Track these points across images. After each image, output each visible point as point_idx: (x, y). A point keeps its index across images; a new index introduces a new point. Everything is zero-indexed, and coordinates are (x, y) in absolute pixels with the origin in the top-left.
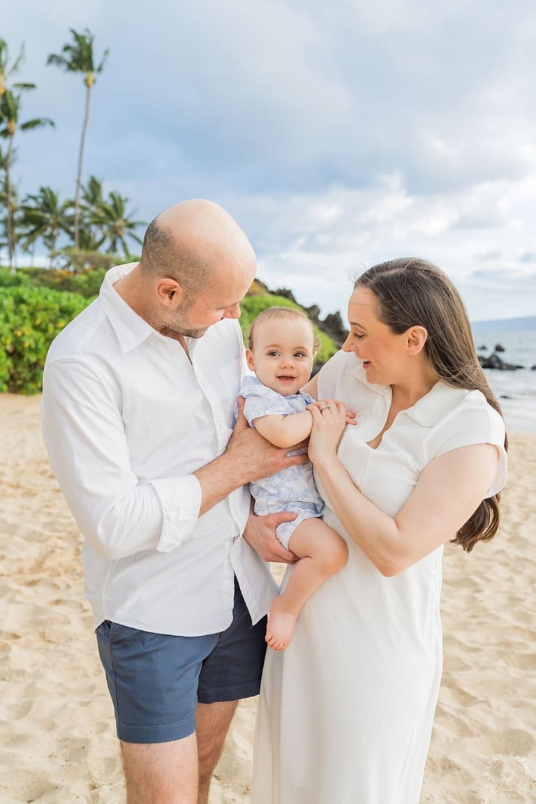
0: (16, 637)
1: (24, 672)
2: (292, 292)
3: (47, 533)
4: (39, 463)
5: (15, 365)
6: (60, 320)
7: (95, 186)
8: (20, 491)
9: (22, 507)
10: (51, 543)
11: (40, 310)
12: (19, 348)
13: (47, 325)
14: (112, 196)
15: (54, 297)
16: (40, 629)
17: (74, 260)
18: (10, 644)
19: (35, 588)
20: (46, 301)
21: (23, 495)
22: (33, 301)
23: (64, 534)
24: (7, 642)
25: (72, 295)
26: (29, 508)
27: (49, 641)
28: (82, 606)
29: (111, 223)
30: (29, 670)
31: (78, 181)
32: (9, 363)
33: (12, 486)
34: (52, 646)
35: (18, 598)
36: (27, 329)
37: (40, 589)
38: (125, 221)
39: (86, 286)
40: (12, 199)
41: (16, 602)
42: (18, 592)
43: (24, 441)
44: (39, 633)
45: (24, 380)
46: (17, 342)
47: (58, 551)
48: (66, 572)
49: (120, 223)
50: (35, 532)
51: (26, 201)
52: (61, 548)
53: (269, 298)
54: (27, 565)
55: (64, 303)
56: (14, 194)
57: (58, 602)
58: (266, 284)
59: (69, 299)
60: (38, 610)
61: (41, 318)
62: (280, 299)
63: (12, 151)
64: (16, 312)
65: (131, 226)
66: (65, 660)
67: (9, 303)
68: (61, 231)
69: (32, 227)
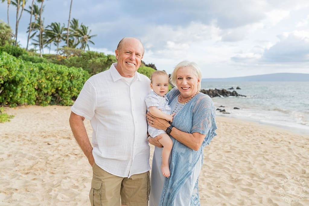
0: (16, 190)
1: (17, 200)
2: (155, 65)
3: (37, 157)
4: (41, 132)
5: (39, 94)
6: (57, 76)
7: (75, 22)
8: (31, 142)
9: (30, 148)
10: (37, 160)
11: (49, 72)
12: (40, 88)
13: (52, 78)
14: (82, 26)
15: (55, 67)
16: (26, 188)
17: (65, 52)
18: (14, 192)
19: (28, 175)
20: (52, 69)
21: (32, 144)
22: (47, 69)
23: (43, 157)
24: (13, 192)
25: (63, 66)
26: (32, 149)
27: (28, 191)
28: (43, 180)
29: (82, 37)
30: (18, 199)
31: (69, 21)
32: (36, 93)
33: (29, 141)
34: (28, 193)
35: (21, 178)
36: (44, 80)
37: (29, 175)
38: (88, 36)
39: (69, 62)
40: (41, 27)
41: (19, 179)
42: (21, 176)
43: (38, 124)
44: (25, 189)
45: (42, 100)
46: (40, 85)
47: (39, 163)
48: (41, 170)
49: (85, 36)
50: (32, 157)
51: (47, 27)
52: (40, 162)
53: (145, 67)
54: (27, 168)
55: (59, 69)
56: (42, 25)
57: (34, 179)
58: (144, 62)
59: (61, 68)
60: (27, 182)
61: (49, 75)
62: (150, 68)
63: (43, 7)
64: (39, 73)
65: (90, 38)
66: (32, 197)
67: (36, 69)
68: (61, 40)
69: (50, 38)
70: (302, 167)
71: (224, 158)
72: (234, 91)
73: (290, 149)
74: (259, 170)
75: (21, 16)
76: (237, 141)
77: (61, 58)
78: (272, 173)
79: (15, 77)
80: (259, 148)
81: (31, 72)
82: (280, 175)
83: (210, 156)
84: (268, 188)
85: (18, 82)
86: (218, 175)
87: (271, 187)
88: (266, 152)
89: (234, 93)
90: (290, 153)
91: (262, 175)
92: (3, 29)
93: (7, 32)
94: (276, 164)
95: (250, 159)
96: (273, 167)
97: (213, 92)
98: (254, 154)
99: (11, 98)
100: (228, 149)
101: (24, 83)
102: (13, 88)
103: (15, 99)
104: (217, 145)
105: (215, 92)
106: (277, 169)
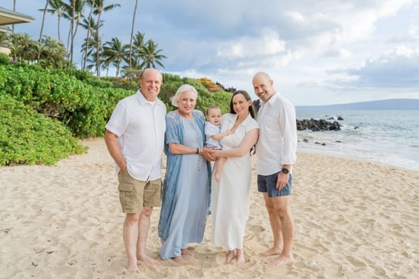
7: (140, 37)
14: (149, 42)
17: (128, 74)
22: (116, 95)
29: (148, 55)
31: (132, 35)
38: (155, 54)
40: (99, 44)
49: (152, 55)
51: (105, 44)
53: (224, 93)
56: (100, 42)
58: (224, 86)
65: (158, 57)
67: (106, 96)
68: (122, 59)
69: (108, 57)
70: (414, 193)
71: (334, 185)
72: (335, 122)
73: (403, 180)
74: (370, 194)
75: (76, 31)
76: (345, 172)
77: (123, 82)
78: (384, 197)
79: (85, 105)
80: (369, 177)
81: (102, 98)
82: (391, 198)
83: (320, 183)
84: (380, 207)
85: (88, 110)
86: (331, 197)
87: (383, 206)
88: (377, 181)
89: (336, 124)
90: (403, 183)
91: (374, 198)
92: (56, 46)
93: (61, 51)
94: (388, 190)
95: (361, 186)
96: (385, 193)
97: (308, 123)
98: (364, 182)
99: (80, 128)
100: (337, 178)
101: (94, 112)
102: (82, 117)
103: (84, 129)
104: (325, 174)
105: (311, 123)
106: (389, 194)
